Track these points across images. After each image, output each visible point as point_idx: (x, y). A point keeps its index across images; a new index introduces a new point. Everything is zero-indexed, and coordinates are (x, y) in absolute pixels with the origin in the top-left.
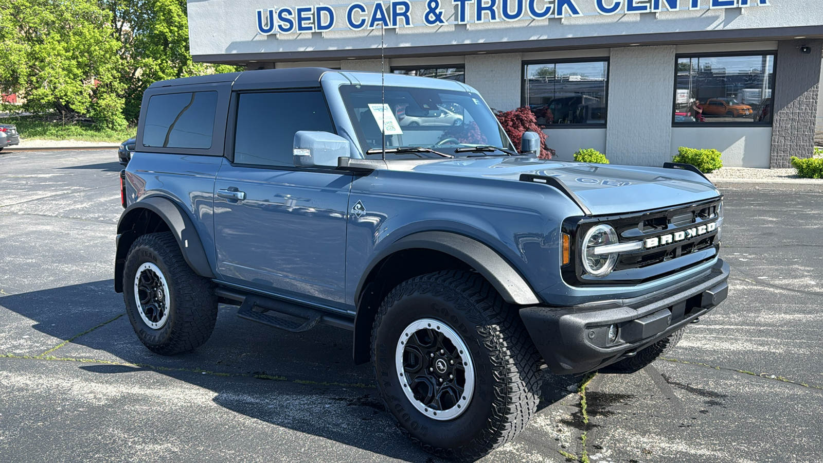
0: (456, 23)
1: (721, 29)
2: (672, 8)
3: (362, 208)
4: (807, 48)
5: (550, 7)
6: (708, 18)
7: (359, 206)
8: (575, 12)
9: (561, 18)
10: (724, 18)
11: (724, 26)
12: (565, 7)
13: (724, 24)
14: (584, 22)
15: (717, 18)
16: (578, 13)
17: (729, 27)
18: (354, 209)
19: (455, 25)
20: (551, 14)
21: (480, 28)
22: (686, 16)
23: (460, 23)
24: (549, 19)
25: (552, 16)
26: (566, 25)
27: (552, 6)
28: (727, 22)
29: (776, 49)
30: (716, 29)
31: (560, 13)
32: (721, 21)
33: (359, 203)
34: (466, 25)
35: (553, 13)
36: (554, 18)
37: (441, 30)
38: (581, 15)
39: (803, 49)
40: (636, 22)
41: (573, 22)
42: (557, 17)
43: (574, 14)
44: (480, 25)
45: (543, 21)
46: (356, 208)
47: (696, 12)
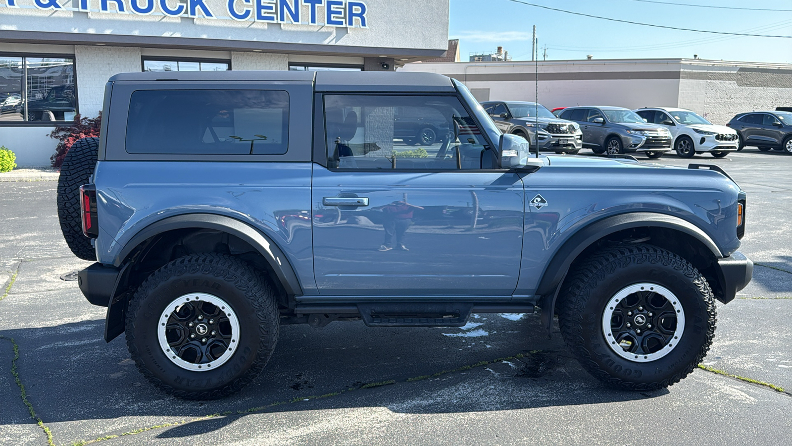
0: (76, 9)
1: (333, 44)
2: (295, 21)
3: (542, 201)
4: (386, 65)
5: (183, 6)
6: (323, 33)
7: (539, 199)
8: (208, 14)
9: (193, 19)
10: (335, 35)
11: (336, 43)
12: (198, 9)
13: (336, 41)
14: (217, 24)
15: (330, 33)
16: (211, 16)
17: (339, 43)
18: (533, 202)
19: (74, 12)
20: (184, 13)
21: (104, 17)
22: (305, 29)
23: (81, 10)
24: (182, 18)
25: (186, 15)
26: (199, 25)
27: (185, 5)
28: (338, 38)
29: (363, 64)
30: (330, 44)
31: (193, 13)
32: (333, 37)
33: (539, 196)
34: (87, 13)
35: (186, 12)
36: (188, 18)
37: (55, 15)
38: (214, 17)
39: (383, 66)
40: (263, 30)
41: (205, 23)
42: (190, 16)
43: (207, 16)
44: (105, 15)
45: (176, 19)
46: (535, 201)
47: (314, 28)
